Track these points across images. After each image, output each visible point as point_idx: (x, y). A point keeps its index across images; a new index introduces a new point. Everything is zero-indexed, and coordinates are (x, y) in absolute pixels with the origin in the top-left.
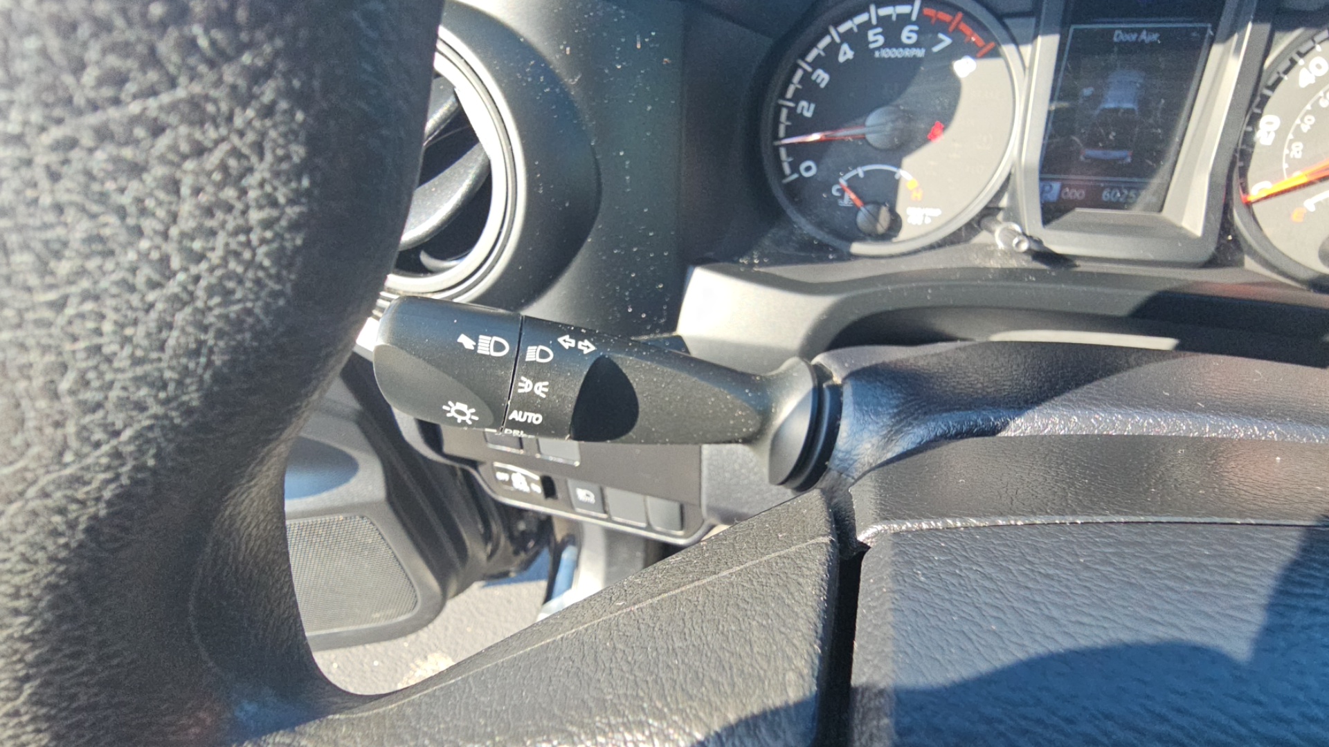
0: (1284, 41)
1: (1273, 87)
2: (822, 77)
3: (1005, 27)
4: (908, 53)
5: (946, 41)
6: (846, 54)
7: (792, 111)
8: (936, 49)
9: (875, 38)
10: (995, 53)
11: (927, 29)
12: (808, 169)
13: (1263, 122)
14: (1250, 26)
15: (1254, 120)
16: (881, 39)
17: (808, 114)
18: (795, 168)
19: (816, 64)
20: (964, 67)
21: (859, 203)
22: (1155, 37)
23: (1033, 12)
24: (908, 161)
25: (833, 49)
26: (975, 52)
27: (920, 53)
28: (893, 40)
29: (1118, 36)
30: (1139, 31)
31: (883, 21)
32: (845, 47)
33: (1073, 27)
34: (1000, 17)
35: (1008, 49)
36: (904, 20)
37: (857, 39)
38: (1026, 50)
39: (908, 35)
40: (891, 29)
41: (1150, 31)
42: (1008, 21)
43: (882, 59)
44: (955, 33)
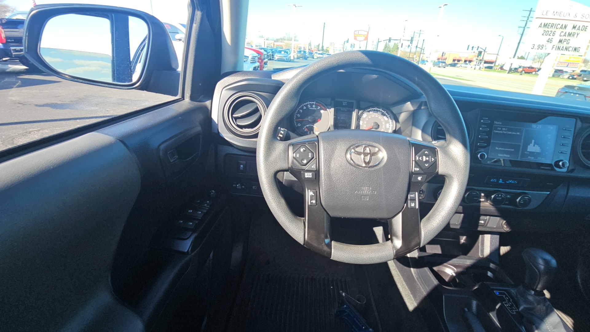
0: (360, 112)
1: (361, 117)
2: (301, 111)
3: (327, 107)
4: (314, 109)
5: (319, 108)
6: (305, 108)
7: (296, 116)
8: (318, 109)
9: (309, 106)
10: (326, 110)
11: (316, 105)
12: (299, 125)
13: (360, 122)
14: (356, 110)
15: (359, 122)
16: (310, 107)
17: (299, 116)
18: (297, 125)
19: (300, 109)
20: (322, 111)
21: (308, 130)
22: (346, 110)
23: (330, 105)
24: (315, 125)
25: (302, 107)
26: (323, 109)
27: (316, 109)
28: (312, 107)
29: (342, 110)
30: (344, 109)
31: (310, 104)
32: (305, 107)
33: (336, 108)
34: (326, 105)
35: (328, 110)
36: (313, 104)
37: (306, 106)
38: (330, 110)
39: (314, 106)
40: (312, 105)
41: (346, 109)
42: (328, 106)
43: (310, 109)
44: (320, 107)
